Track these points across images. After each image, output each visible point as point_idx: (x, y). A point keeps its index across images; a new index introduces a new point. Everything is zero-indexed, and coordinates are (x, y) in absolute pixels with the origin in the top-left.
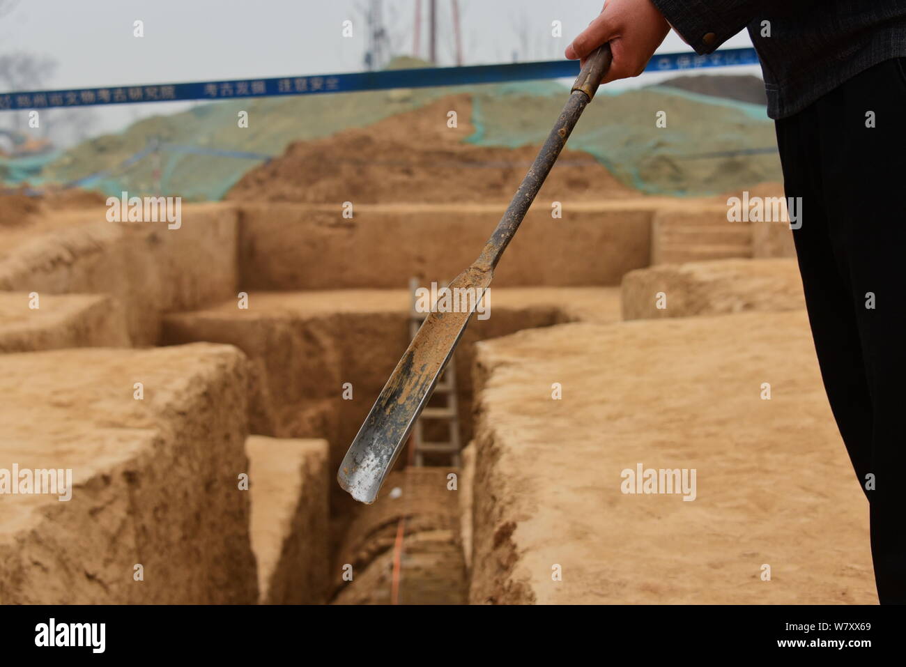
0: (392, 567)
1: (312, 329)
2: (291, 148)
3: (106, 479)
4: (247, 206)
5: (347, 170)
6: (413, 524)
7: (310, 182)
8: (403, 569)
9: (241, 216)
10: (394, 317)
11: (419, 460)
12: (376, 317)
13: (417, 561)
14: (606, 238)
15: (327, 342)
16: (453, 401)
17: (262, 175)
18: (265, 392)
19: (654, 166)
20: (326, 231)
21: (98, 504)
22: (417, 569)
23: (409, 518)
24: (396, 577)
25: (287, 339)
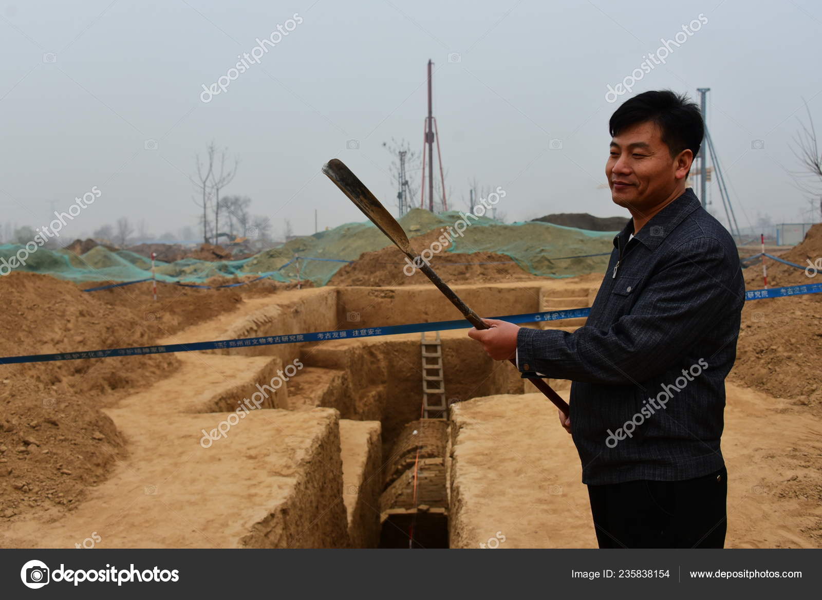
0: (413, 477)
1: (373, 350)
2: (362, 256)
3: (272, 515)
4: (342, 287)
5: (390, 267)
6: (423, 451)
7: (372, 273)
8: (418, 478)
9: (338, 292)
10: (413, 344)
11: (426, 414)
12: (405, 343)
13: (425, 474)
14: (516, 301)
15: (381, 356)
16: (442, 385)
17: (348, 269)
18: (351, 385)
19: (539, 262)
20: (380, 300)
21: (269, 530)
22: (426, 478)
23: (422, 447)
24: (415, 482)
25: (361, 357)
